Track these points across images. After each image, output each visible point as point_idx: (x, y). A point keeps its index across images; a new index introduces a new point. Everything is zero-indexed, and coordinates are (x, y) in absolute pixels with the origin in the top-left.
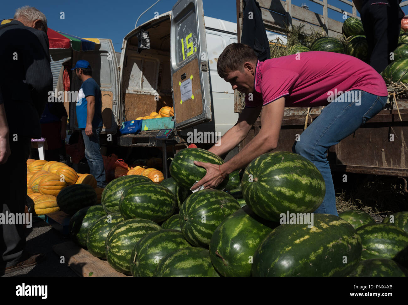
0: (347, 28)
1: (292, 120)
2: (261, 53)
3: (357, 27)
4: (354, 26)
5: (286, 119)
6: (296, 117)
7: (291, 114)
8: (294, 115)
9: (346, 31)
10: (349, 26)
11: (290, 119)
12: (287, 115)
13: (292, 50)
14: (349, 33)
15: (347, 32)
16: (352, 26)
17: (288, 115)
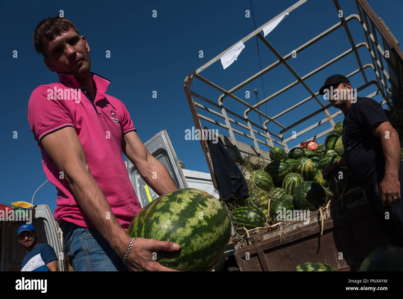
0: (275, 155)
1: (300, 233)
2: (237, 180)
3: (282, 153)
4: (280, 152)
5: (292, 235)
6: (302, 229)
7: (294, 228)
8: (298, 228)
9: (274, 158)
10: (276, 153)
11: (297, 233)
12: (291, 231)
13: (254, 175)
14: (277, 159)
15: (276, 158)
16: (278, 153)
17: (292, 229)
